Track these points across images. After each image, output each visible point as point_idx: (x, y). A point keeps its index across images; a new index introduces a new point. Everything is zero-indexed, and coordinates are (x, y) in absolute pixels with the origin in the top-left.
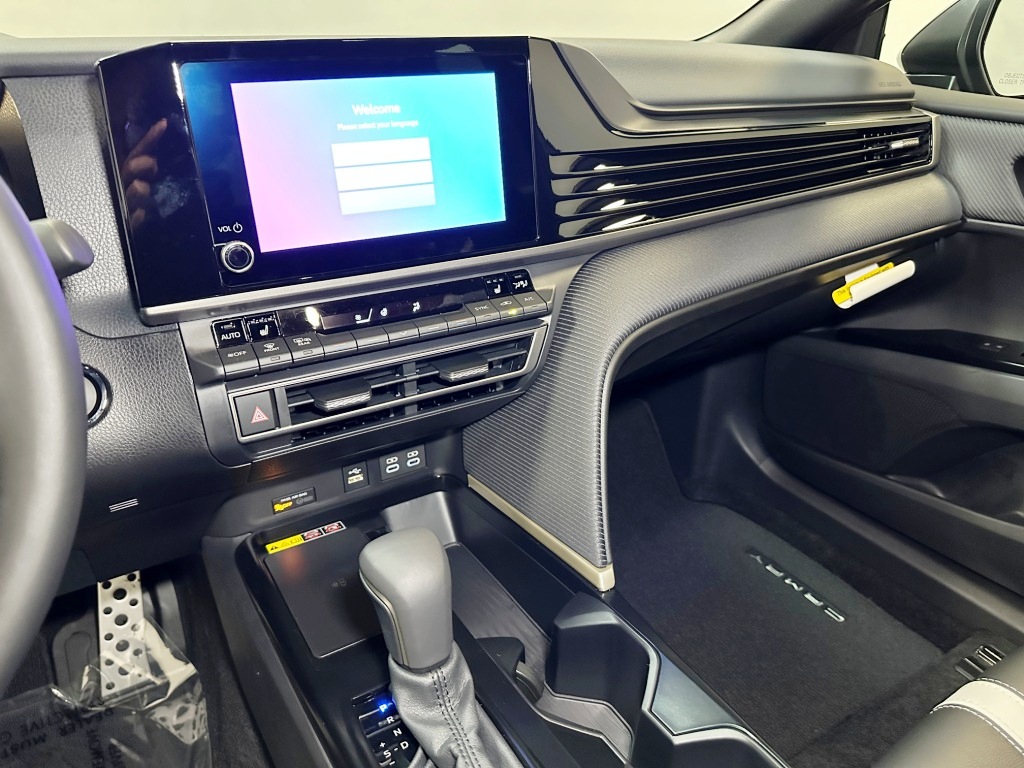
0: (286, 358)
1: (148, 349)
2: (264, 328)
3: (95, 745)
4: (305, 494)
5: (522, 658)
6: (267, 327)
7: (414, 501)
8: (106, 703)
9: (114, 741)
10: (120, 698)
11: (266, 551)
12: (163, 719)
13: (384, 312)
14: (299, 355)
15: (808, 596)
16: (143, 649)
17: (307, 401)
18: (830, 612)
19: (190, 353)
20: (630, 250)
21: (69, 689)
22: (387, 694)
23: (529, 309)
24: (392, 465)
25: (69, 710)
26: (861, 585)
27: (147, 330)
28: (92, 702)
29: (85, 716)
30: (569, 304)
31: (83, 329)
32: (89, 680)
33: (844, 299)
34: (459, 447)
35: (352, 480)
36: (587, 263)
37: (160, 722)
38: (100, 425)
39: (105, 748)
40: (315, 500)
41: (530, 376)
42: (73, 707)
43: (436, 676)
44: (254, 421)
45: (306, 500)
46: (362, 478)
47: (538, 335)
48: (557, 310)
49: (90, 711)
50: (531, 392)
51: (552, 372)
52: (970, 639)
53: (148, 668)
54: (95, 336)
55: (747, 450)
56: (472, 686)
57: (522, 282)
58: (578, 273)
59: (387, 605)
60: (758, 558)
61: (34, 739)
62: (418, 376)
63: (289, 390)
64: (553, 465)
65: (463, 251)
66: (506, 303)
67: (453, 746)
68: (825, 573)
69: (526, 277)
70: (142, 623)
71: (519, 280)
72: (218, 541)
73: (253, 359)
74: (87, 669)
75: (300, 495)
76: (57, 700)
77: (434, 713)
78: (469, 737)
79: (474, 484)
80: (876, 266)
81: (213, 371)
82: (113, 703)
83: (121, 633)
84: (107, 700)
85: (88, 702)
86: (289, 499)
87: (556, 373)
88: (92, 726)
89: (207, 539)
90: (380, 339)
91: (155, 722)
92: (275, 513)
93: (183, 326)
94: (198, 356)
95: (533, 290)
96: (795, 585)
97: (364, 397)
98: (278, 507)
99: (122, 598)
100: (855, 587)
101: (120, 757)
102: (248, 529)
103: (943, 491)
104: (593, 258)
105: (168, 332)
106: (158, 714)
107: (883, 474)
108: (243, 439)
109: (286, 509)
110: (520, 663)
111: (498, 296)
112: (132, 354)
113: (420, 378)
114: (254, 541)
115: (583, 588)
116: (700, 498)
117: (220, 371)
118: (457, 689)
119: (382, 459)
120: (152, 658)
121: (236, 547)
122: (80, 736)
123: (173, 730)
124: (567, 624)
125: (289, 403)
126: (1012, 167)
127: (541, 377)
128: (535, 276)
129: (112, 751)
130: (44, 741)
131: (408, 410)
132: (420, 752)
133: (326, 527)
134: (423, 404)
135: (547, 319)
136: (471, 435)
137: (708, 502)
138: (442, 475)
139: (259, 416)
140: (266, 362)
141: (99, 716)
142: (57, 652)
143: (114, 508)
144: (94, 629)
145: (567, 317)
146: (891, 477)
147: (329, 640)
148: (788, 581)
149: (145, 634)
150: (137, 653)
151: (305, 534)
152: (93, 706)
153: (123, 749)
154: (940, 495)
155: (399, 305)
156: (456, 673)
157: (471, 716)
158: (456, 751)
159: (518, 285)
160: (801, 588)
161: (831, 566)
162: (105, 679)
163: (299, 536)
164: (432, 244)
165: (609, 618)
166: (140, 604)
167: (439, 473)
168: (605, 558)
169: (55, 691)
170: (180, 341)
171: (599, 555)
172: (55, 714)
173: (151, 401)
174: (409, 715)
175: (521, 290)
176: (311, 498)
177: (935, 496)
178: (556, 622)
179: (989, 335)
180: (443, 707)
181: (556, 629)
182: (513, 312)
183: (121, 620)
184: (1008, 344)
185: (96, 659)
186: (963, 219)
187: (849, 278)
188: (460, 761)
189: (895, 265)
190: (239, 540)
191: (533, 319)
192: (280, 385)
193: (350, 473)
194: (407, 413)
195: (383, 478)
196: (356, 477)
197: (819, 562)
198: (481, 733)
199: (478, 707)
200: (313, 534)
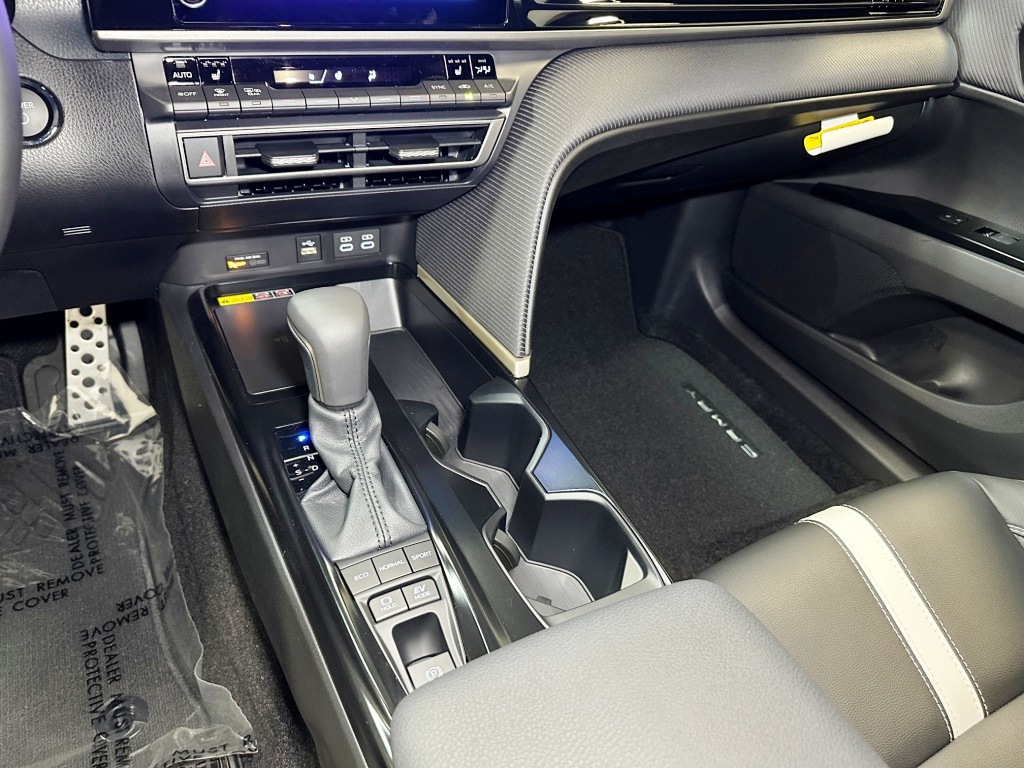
0: (234, 105)
1: (100, 77)
2: (216, 72)
3: (61, 465)
4: (259, 257)
5: (435, 420)
6: (219, 71)
7: (365, 282)
8: (73, 432)
9: (78, 464)
10: (85, 429)
11: (217, 303)
12: (125, 453)
13: (339, 76)
14: (247, 105)
15: (730, 433)
16: (107, 387)
17: (256, 154)
18: (746, 449)
19: (140, 84)
20: (602, 52)
21: (37, 413)
22: (305, 428)
23: (487, 97)
24: (346, 243)
25: (37, 432)
26: (780, 429)
27: (100, 56)
28: (58, 428)
29: (53, 440)
30: (531, 100)
31: (37, 45)
32: (58, 408)
33: (816, 145)
34: (412, 237)
35: (305, 252)
36: (556, 59)
37: (122, 454)
38: (51, 144)
39: (69, 468)
40: (268, 264)
41: (482, 170)
42: (41, 431)
43: (347, 415)
44: (201, 165)
45: (259, 262)
46: (315, 252)
47: (495, 127)
48: (517, 102)
49: (57, 436)
50: (483, 188)
51: (504, 168)
52: (863, 486)
53: (112, 406)
54: (48, 54)
55: (706, 294)
56: (380, 428)
57: (485, 68)
58: (545, 68)
59: (309, 349)
60: (693, 394)
61: (5, 452)
62: (367, 149)
63: (237, 140)
64: (492, 261)
65: (426, 22)
66: (464, 86)
67: (353, 470)
68: (750, 413)
69: (490, 62)
70: (107, 364)
71: (483, 64)
72: (173, 287)
73: (202, 101)
74: (55, 398)
75: (254, 257)
76: (26, 423)
77: (343, 444)
78: (368, 465)
79: (422, 273)
80: (855, 117)
81: (162, 107)
82: (78, 432)
83: (87, 370)
84: (73, 429)
85: (55, 428)
86: (242, 258)
87: (507, 170)
88: (59, 448)
89: (163, 285)
90: (329, 102)
91: (118, 456)
92: (228, 269)
93: (137, 58)
94: (148, 90)
95: (495, 78)
96: (720, 422)
97: (310, 159)
98: (231, 265)
99: (88, 339)
100: (774, 430)
101: (82, 477)
102: (202, 281)
103: (877, 354)
104: (563, 55)
105: (120, 60)
106: (121, 447)
107: (826, 331)
108: (190, 181)
109: (240, 268)
110: (431, 423)
111: (458, 78)
112: (84, 77)
113: (370, 151)
114: (207, 292)
115: (500, 374)
116: (654, 334)
117: (170, 108)
118: (366, 428)
119: (336, 235)
120: (117, 397)
121: (188, 297)
122: (46, 456)
123: (134, 464)
124: (479, 400)
125: (236, 154)
126: (1018, 33)
127: (493, 173)
128: (499, 63)
129: (76, 471)
130: (14, 455)
131: (359, 183)
132: (326, 473)
133: (277, 292)
134: (373, 179)
135: (506, 112)
136: (426, 224)
137: (660, 339)
138: (394, 263)
139: (208, 161)
140: (214, 106)
141: (66, 441)
142: (27, 380)
143: (69, 231)
144: (62, 365)
145: (527, 113)
146: (833, 336)
147: (262, 383)
148: (714, 417)
149: (111, 375)
150: (102, 391)
151: (257, 294)
152: (61, 432)
153: (88, 473)
154: (873, 358)
155: (354, 70)
156: (367, 415)
157: (374, 450)
158: (355, 474)
159: (480, 70)
160: (725, 425)
161: (758, 409)
162: (72, 411)
163: (251, 295)
164: (394, 9)
165: (516, 399)
166: (106, 347)
167: (391, 260)
168: (524, 350)
169: (25, 414)
170: (132, 72)
171: (519, 346)
172: (25, 434)
173: (102, 129)
174: (320, 443)
175: (483, 76)
176: (264, 262)
177: (869, 357)
178: (471, 397)
179: (954, 208)
180: (352, 441)
181: (470, 403)
182: (469, 98)
183: (88, 359)
184: (967, 219)
185: (63, 391)
186: (956, 82)
187: (825, 124)
188: (357, 481)
189: (876, 118)
190: (193, 289)
191: (491, 109)
192: (229, 133)
193: (304, 244)
194: (355, 186)
195: (336, 255)
196: (309, 249)
197: (748, 405)
198: (380, 465)
199: (382, 442)
200: (264, 295)
